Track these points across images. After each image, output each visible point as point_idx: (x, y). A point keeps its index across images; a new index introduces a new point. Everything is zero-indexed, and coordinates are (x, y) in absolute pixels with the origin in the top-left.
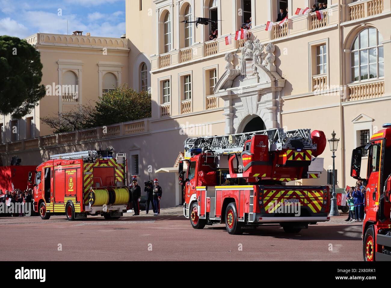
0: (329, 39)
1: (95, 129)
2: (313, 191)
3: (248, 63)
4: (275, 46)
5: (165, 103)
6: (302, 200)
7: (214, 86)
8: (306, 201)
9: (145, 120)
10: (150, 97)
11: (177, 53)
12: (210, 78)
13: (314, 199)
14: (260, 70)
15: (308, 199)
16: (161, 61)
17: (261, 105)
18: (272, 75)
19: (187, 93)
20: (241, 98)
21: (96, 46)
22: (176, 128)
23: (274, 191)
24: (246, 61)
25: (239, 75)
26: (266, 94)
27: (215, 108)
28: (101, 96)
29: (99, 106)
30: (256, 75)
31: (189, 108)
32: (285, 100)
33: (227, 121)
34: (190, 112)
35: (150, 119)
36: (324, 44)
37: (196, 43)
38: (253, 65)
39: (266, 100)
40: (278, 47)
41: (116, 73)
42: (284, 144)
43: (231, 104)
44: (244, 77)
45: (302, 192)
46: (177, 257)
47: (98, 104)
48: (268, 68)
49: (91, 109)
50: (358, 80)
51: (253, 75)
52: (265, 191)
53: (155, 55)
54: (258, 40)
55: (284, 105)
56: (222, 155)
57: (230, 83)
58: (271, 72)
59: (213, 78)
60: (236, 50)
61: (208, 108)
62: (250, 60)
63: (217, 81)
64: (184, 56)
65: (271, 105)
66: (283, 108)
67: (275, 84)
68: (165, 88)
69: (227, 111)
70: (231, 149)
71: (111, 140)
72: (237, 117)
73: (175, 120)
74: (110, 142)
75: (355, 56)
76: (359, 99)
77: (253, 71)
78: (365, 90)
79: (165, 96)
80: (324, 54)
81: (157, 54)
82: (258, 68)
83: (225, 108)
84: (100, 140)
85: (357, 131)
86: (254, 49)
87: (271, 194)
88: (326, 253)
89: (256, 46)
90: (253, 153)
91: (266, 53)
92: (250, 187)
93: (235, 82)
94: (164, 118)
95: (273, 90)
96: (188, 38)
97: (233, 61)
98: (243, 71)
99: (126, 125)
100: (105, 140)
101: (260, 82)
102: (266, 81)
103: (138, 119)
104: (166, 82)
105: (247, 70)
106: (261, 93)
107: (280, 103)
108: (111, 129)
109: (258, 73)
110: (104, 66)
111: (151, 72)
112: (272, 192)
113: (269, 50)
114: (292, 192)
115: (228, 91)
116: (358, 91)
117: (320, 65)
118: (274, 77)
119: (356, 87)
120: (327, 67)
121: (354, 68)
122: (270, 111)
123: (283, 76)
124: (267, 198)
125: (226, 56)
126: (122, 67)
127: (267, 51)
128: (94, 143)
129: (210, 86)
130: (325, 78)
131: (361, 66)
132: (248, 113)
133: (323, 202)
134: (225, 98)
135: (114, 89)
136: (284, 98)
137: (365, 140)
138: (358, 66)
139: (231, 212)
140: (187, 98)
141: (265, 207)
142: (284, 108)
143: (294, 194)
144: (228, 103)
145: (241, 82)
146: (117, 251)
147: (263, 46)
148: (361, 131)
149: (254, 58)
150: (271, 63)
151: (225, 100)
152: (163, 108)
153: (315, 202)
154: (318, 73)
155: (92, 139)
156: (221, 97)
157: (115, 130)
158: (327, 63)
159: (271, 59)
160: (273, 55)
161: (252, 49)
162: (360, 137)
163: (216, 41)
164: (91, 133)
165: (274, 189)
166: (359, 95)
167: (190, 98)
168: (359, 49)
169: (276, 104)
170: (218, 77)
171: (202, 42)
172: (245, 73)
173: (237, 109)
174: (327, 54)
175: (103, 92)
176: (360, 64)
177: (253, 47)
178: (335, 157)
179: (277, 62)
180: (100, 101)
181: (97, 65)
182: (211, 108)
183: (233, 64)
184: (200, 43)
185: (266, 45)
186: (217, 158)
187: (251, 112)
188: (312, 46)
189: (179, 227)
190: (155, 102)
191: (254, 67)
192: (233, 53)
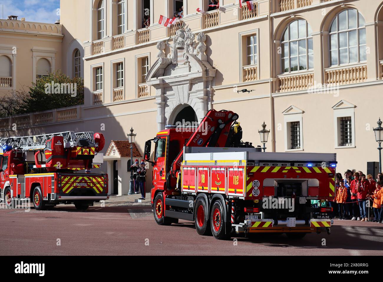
0: (259, 29)
1: (29, 115)
2: (97, 178)
3: (180, 51)
4: (206, 35)
5: (97, 90)
6: (89, 184)
7: (146, 75)
8: (91, 185)
9: (78, 107)
10: (83, 84)
11: (110, 40)
12: (142, 66)
13: (97, 183)
14: (191, 59)
15: (93, 183)
16: (94, 47)
17: (192, 94)
18: (203, 64)
19: (119, 81)
20: (173, 87)
21: (30, 31)
22: (108, 116)
23: (69, 177)
24: (178, 50)
25: (171, 64)
26: (197, 83)
27: (147, 96)
28: (35, 82)
29: (32, 92)
30: (188, 64)
31: (121, 95)
32: (216, 90)
33: (158, 109)
34: (122, 100)
35: (82, 106)
36: (254, 35)
37: (128, 31)
38: (184, 54)
39: (197, 89)
40: (209, 36)
41: (50, 59)
42: (75, 143)
43: (163, 93)
44: (175, 65)
45: (88, 178)
46: (107, 248)
47: (31, 89)
48: (200, 57)
49: (25, 95)
50: (288, 71)
51: (184, 64)
52: (62, 177)
53: (88, 42)
54: (190, 29)
55: (215, 95)
56: (28, 151)
57: (161, 72)
58: (202, 61)
59: (145, 66)
60: (168, 38)
61: (139, 96)
62: (181, 48)
63: (149, 69)
64: (117, 43)
65: (202, 94)
66: (213, 98)
67: (206, 73)
68: (97, 75)
69: (159, 100)
70: (35, 147)
71: (44, 127)
72: (168, 106)
73: (107, 107)
74: (43, 129)
75: (285, 47)
76: (289, 90)
77: (184, 60)
78: (295, 81)
79: (97, 83)
80: (255, 45)
81: (90, 41)
82: (190, 57)
83: (157, 97)
84: (33, 127)
85: (287, 123)
86: (185, 38)
87: (66, 179)
88: (257, 247)
89: (188, 35)
90: (53, 150)
91: (197, 42)
92: (52, 175)
93: (167, 70)
94: (97, 105)
95: (204, 79)
96: (120, 26)
97: (165, 50)
98: (174, 60)
99: (59, 111)
100: (38, 126)
101: (191, 71)
102: (197, 71)
103: (70, 105)
104: (99, 69)
105: (179, 59)
106: (192, 82)
107: (211, 93)
108: (44, 115)
109: (189, 62)
110: (38, 51)
111: (84, 59)
112: (68, 178)
113: (201, 40)
114: (82, 178)
115: (160, 79)
116: (288, 83)
117: (250, 55)
118: (205, 67)
119: (286, 78)
120: (257, 58)
121: (284, 60)
122: (201, 100)
123: (214, 66)
124: (64, 182)
125: (158, 44)
126: (56, 53)
127: (198, 40)
128: (27, 129)
129: (142, 74)
130: (255, 68)
131: (291, 57)
132: (179, 102)
133: (104, 186)
134: (156, 86)
135: (48, 75)
136: (215, 88)
137: (295, 132)
138: (288, 57)
139: (37, 193)
140: (119, 86)
141: (63, 188)
142: (215, 98)
143: (83, 179)
144: (159, 92)
145: (172, 70)
146: (49, 241)
147: (195, 35)
148: (292, 123)
149: (185, 47)
150: (202, 53)
151: (157, 89)
152: (95, 95)
153: (98, 185)
154: (249, 63)
155: (26, 125)
156: (153, 85)
157: (48, 116)
158: (257, 54)
159: (203, 49)
160: (205, 44)
161: (184, 38)
162: (290, 129)
163: (148, 29)
164: (24, 119)
165: (69, 176)
166: (289, 86)
167: (122, 86)
168: (289, 40)
169: (207, 94)
170: (150, 65)
171: (135, 29)
172: (177, 62)
173: (168, 97)
174: (257, 44)
175: (37, 78)
176: (290, 56)
177: (184, 36)
178: (266, 148)
179: (208, 51)
180: (34, 87)
181: (32, 50)
182: (143, 97)
183: (165, 53)
184: (132, 30)
185: (197, 34)
186: (24, 153)
187: (183, 101)
188: (242, 36)
189: (110, 217)
190: (88, 89)
191: (185, 56)
192: (165, 41)
